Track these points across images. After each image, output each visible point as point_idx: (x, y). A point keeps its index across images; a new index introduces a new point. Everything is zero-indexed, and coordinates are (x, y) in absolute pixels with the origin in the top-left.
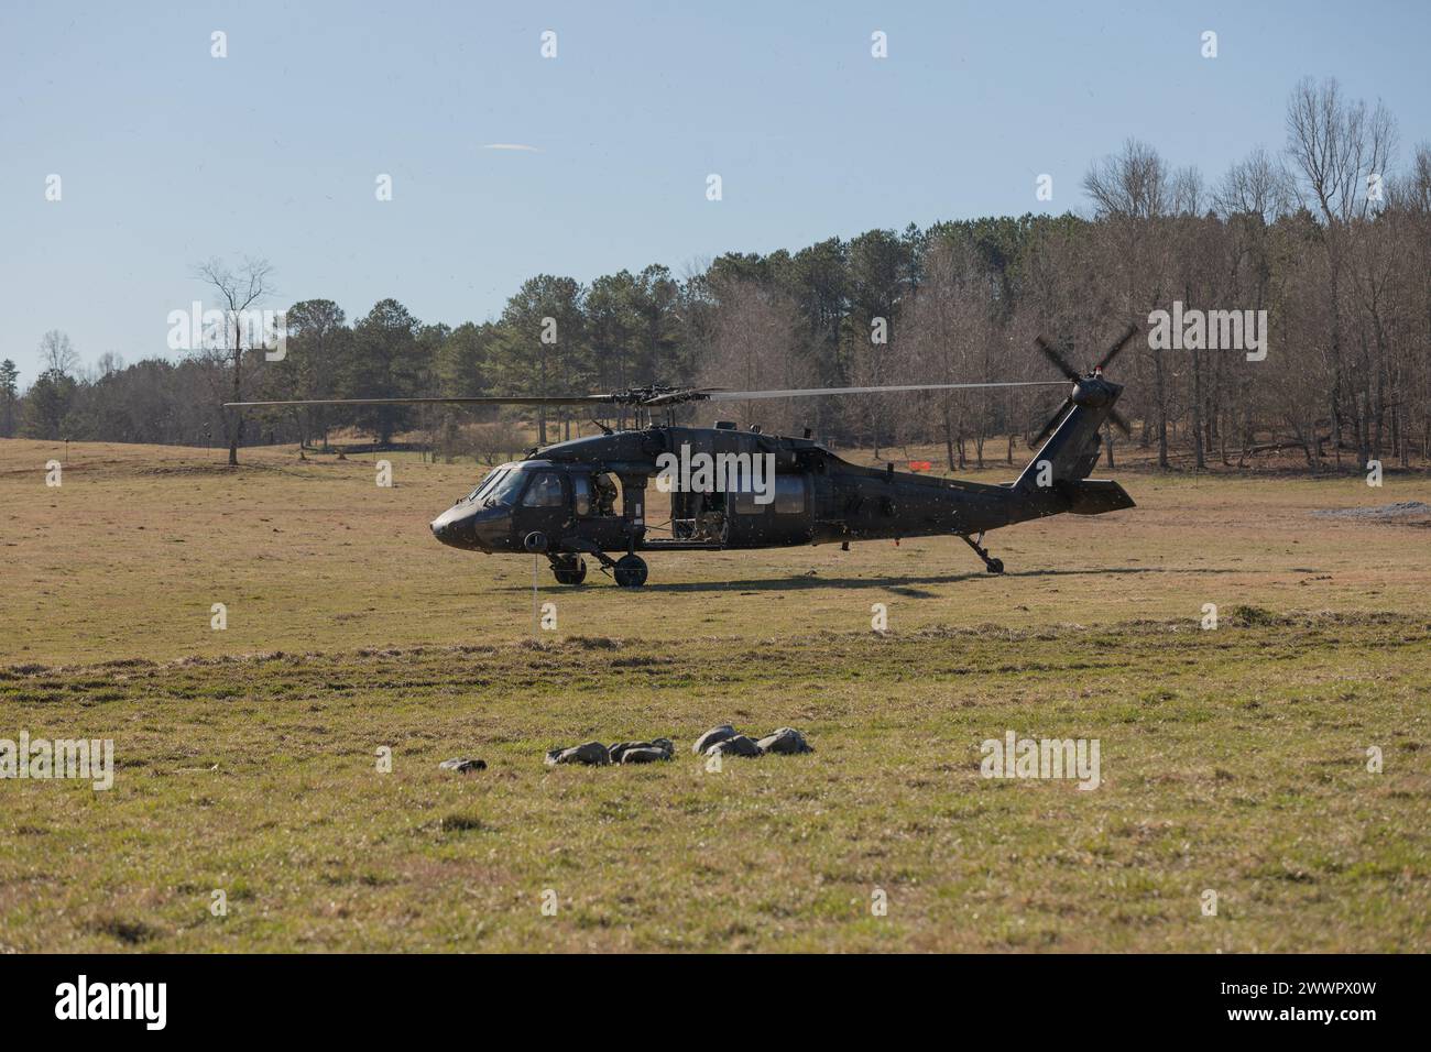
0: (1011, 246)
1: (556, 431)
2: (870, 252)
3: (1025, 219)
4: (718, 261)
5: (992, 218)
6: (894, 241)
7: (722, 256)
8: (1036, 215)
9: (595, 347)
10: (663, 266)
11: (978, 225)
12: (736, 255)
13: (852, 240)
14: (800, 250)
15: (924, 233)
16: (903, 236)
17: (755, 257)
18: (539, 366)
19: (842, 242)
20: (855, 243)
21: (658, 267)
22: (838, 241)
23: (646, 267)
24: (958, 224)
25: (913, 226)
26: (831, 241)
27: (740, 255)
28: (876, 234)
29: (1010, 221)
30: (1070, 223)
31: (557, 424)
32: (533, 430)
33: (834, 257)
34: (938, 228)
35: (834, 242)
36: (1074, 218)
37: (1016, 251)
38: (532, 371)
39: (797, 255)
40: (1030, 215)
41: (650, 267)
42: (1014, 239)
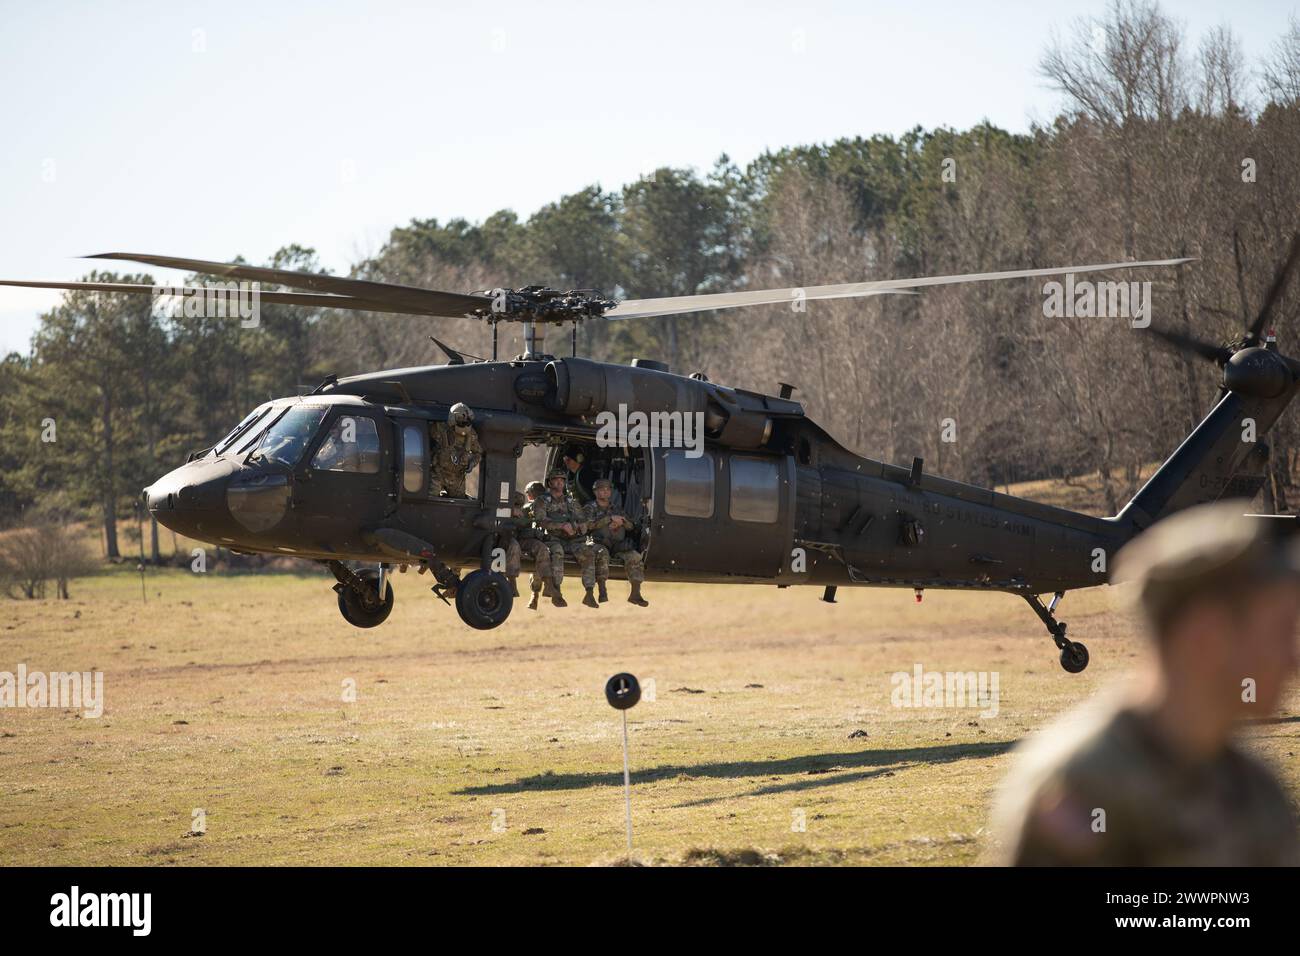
0: (893, 182)
1: (136, 536)
2: (655, 207)
3: (912, 138)
4: (398, 234)
5: (859, 138)
6: (694, 187)
7: (405, 224)
8: (929, 129)
9: (198, 390)
10: (305, 247)
11: (834, 151)
12: (429, 222)
13: (625, 189)
14: (536, 210)
15: (744, 171)
16: (709, 176)
17: (462, 224)
18: (99, 426)
19: (605, 192)
20: (630, 193)
21: (297, 249)
22: (600, 190)
23: (278, 249)
24: (800, 152)
25: (725, 159)
26: (589, 190)
27: (434, 221)
28: (665, 175)
29: (888, 141)
30: (988, 138)
31: (136, 525)
32: (94, 537)
33: (595, 217)
34: (768, 160)
35: (591, 192)
36: (995, 130)
37: (901, 191)
38: (86, 436)
39: (533, 218)
40: (920, 129)
41: (284, 251)
42: (896, 171)
